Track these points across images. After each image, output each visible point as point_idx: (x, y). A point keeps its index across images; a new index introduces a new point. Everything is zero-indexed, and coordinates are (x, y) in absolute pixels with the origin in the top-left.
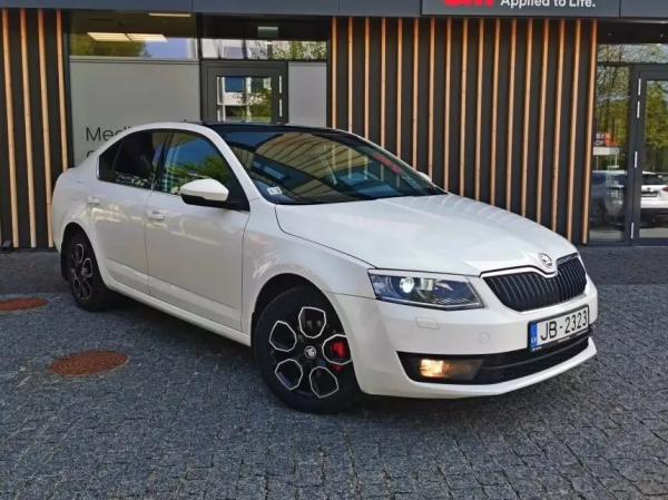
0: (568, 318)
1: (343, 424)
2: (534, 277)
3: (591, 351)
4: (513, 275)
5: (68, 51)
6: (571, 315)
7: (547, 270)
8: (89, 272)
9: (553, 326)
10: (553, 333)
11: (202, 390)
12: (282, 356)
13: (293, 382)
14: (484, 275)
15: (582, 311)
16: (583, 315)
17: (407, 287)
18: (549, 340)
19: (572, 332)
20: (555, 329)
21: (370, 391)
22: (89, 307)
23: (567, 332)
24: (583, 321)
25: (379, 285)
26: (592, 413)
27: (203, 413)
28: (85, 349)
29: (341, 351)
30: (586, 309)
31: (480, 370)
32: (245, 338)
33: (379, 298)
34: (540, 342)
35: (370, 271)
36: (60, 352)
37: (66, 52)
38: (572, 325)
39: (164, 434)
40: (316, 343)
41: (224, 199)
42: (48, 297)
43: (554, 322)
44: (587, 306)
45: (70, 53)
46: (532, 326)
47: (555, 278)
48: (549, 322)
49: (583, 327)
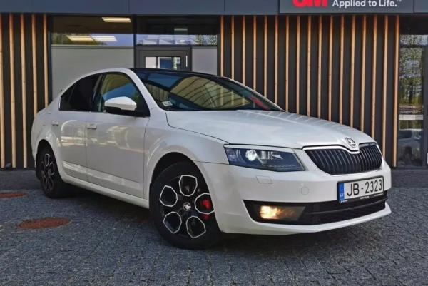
0: (367, 183)
1: (208, 255)
2: (342, 153)
3: (387, 211)
4: (327, 150)
5: (50, 42)
6: (369, 181)
7: (352, 149)
8: (52, 172)
9: (356, 187)
10: (356, 192)
11: (115, 237)
12: (168, 210)
13: (175, 228)
14: (305, 149)
15: (378, 179)
16: (379, 183)
17: (251, 157)
18: (353, 196)
19: (370, 193)
20: (357, 189)
21: (227, 231)
22: (51, 196)
23: (367, 192)
24: (379, 187)
25: (233, 157)
26: (387, 251)
27: (113, 249)
28: (44, 217)
29: (207, 206)
30: (381, 178)
31: (302, 214)
32: (145, 202)
33: (231, 163)
34: (346, 197)
35: (226, 146)
36: (27, 218)
37: (49, 43)
38: (370, 188)
39: (84, 259)
40: (191, 200)
41: (133, 109)
42: (28, 192)
43: (357, 184)
44: (382, 177)
45: (51, 43)
46: (340, 185)
47: (358, 154)
48: (353, 183)
49: (379, 191)
